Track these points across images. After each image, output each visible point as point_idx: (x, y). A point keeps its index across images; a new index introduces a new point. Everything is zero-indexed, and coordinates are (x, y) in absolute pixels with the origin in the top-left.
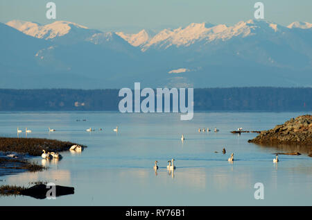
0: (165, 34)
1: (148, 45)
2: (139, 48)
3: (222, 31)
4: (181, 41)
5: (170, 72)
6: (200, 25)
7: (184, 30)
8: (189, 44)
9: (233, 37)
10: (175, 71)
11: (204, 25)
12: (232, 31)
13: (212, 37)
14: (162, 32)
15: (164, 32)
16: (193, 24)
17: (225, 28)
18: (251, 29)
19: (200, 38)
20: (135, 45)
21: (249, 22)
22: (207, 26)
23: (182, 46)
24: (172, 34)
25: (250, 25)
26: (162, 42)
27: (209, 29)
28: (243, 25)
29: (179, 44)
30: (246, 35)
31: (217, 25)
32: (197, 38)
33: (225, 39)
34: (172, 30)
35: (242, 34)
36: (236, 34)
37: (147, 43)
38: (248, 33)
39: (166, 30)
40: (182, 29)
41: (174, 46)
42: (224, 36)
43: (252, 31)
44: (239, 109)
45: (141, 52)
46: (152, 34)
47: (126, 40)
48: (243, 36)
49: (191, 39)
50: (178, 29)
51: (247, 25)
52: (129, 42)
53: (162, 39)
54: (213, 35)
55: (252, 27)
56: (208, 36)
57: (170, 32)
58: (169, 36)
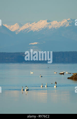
0: (28, 25)
1: (19, 31)
2: (14, 32)
3: (55, 24)
4: (35, 29)
5: (30, 44)
6: (44, 21)
7: (37, 23)
8: (39, 30)
9: (61, 27)
10: (32, 44)
11: (46, 21)
12: (60, 24)
13: (50, 27)
14: (26, 24)
15: (27, 24)
16: (41, 21)
17: (57, 22)
18: (70, 23)
19: (45, 27)
20: (13, 30)
21: (68, 20)
22: (48, 21)
23: (36, 31)
24: (31, 25)
25: (69, 21)
26: (26, 29)
27: (49, 23)
28: (66, 21)
29: (34, 30)
30: (67, 26)
31: (53, 21)
32: (43, 27)
33: (57, 28)
34: (31, 24)
35: (65, 25)
36: (62, 25)
37: (18, 30)
38: (68, 25)
39: (27, 23)
40: (36, 23)
41: (32, 31)
42: (56, 27)
43: (70, 24)
44: (63, 62)
45: (16, 34)
46: (21, 25)
47: (8, 28)
48: (66, 27)
49: (40, 27)
50: (34, 23)
51: (68, 21)
52: (10, 29)
53: (26, 28)
54: (51, 26)
55: (70, 22)
56: (49, 26)
57: (30, 24)
58: (29, 26)
